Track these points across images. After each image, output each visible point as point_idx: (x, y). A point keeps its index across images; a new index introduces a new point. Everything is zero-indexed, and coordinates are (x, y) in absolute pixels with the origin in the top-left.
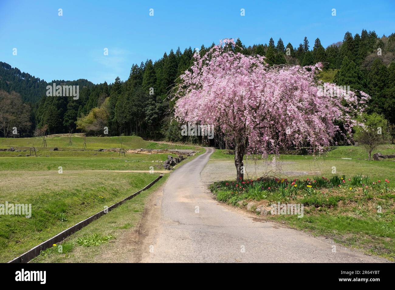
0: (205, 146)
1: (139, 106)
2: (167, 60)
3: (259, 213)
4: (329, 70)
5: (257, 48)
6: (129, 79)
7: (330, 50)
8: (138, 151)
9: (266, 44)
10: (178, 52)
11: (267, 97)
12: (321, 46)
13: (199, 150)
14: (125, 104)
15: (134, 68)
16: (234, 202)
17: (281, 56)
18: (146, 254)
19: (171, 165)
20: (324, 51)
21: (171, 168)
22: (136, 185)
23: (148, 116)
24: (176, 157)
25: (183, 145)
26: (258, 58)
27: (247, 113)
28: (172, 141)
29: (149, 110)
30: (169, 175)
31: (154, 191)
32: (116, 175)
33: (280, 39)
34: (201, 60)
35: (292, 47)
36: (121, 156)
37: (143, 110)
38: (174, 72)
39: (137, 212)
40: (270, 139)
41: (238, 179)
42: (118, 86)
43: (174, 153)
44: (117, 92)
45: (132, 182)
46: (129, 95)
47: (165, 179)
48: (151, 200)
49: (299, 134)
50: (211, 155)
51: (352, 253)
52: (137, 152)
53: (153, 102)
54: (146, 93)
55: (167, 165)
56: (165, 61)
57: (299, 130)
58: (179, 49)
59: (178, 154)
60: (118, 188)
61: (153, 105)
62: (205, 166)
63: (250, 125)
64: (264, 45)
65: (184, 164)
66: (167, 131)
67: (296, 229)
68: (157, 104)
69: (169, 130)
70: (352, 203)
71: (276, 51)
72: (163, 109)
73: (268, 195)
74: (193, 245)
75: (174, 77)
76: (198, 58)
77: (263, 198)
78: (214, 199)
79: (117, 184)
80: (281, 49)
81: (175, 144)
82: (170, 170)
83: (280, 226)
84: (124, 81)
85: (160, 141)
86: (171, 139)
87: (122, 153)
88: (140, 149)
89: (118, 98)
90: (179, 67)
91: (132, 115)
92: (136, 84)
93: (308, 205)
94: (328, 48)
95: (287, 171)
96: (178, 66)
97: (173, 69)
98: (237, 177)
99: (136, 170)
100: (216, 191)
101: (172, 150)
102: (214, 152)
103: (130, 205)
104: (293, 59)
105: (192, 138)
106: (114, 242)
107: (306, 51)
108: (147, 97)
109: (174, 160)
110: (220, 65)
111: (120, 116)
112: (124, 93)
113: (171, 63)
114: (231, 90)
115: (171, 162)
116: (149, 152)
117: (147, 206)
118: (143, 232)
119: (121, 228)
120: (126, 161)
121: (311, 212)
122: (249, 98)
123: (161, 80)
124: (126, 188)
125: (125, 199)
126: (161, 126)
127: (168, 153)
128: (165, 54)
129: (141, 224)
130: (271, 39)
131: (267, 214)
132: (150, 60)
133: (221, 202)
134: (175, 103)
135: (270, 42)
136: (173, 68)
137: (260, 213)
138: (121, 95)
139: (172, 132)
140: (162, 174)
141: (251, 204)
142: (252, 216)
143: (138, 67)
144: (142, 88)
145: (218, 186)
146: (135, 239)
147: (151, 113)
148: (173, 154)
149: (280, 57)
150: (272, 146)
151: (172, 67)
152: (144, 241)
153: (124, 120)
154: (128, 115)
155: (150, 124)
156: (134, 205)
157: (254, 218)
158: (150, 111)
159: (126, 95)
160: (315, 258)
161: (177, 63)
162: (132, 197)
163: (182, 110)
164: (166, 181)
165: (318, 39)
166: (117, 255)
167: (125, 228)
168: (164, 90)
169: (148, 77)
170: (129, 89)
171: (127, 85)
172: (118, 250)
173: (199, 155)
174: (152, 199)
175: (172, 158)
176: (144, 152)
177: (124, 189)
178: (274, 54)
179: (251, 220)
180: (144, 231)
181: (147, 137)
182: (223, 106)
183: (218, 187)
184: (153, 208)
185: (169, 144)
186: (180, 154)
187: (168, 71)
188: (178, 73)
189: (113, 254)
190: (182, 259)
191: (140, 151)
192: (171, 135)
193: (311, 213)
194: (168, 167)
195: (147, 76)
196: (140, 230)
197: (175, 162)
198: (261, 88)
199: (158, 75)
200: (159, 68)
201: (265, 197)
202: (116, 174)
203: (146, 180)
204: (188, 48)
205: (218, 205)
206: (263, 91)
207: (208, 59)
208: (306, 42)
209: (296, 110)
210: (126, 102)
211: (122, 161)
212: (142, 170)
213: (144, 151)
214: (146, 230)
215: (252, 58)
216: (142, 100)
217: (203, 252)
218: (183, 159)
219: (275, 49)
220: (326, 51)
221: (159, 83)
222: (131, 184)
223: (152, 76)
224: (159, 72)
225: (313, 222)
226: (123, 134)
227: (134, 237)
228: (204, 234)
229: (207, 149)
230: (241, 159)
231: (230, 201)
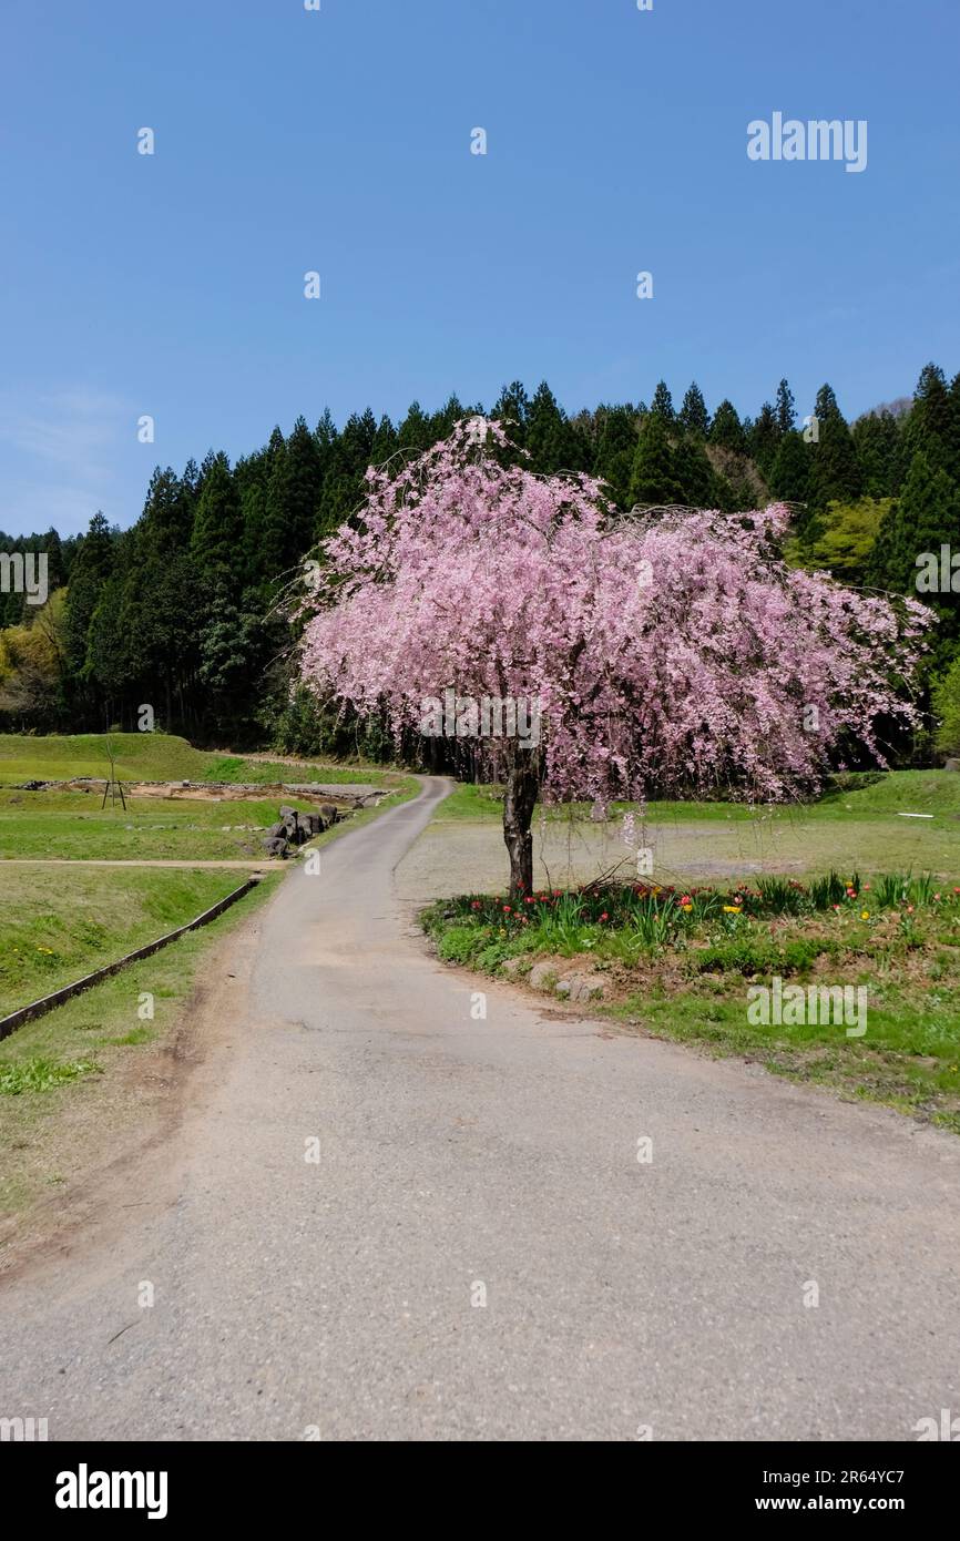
0: (419, 772)
1: (180, 621)
2: (282, 456)
3: (565, 996)
4: (863, 502)
5: (609, 419)
6: (142, 524)
7: (867, 430)
8: (174, 790)
9: (642, 405)
10: (325, 427)
11: (602, 618)
12: (837, 413)
13: (399, 785)
14: (124, 614)
15: (162, 483)
16: (491, 962)
17: (693, 451)
18: (196, 1111)
19: (291, 840)
20: (847, 433)
21: (291, 851)
22: (164, 909)
23: (209, 658)
24: (312, 814)
25: (341, 769)
26: (580, 483)
27: (542, 671)
28: (298, 752)
29: (214, 639)
30: (283, 878)
31: (230, 931)
32: (94, 877)
33: (694, 387)
34: (391, 489)
35: (735, 414)
36: (112, 809)
37: (192, 638)
38: (311, 499)
39: (169, 996)
40: (614, 754)
41: (514, 888)
42: (101, 547)
43: (307, 798)
44: (94, 569)
45: (152, 900)
46: (140, 582)
47: (267, 891)
48: (215, 959)
49: (707, 740)
50: (439, 805)
51: (805, 1098)
52: (167, 792)
53: (230, 609)
54: (206, 574)
55: (278, 843)
56: (278, 459)
57: (705, 727)
58: (328, 416)
59: (319, 800)
60: (102, 920)
61: (231, 618)
62: (411, 845)
63: (553, 712)
64: (635, 407)
65: (338, 838)
66: (281, 717)
67: (667, 1040)
68: (246, 616)
69: (288, 713)
70: (859, 961)
71: (677, 430)
72: (268, 635)
73: (601, 940)
74: (339, 1084)
75: (308, 518)
76: (382, 481)
77: (580, 950)
78: (432, 954)
79: (100, 908)
80: (696, 422)
81: (309, 765)
82: (286, 858)
83: (619, 1033)
84: (124, 529)
85: (255, 751)
86: (296, 746)
87: (115, 796)
88: (181, 783)
89: (98, 593)
90: (326, 480)
91: (152, 653)
92: (167, 540)
93: (721, 967)
94: (862, 423)
95: (693, 862)
96: (322, 479)
97: (303, 490)
98: (513, 883)
99: (164, 858)
100: (440, 930)
101: (296, 786)
102: (451, 795)
103: (145, 976)
104: (736, 459)
105: (374, 743)
106: (98, 1081)
107: (785, 428)
108: (207, 592)
109: (304, 823)
110: (455, 503)
111: (106, 659)
112: (121, 573)
113: (299, 467)
114: (488, 596)
115: (290, 832)
116: (215, 794)
117: (202, 978)
118: (187, 1054)
119: (117, 1043)
120: (129, 827)
121: (728, 990)
122: (548, 622)
123: (261, 529)
124: (129, 920)
125: (130, 958)
126: (259, 700)
127: (285, 798)
128: (277, 431)
129: (180, 1033)
130: (662, 387)
131: (591, 998)
132: (221, 455)
133: (452, 964)
134: (303, 631)
135: (657, 395)
136: (305, 483)
137: (568, 995)
138: (109, 582)
139: (300, 720)
140: (258, 872)
141: (542, 969)
142: (540, 1005)
143: (175, 477)
144: (190, 556)
145: (447, 912)
146: (163, 1073)
147: (220, 651)
148: (304, 800)
149: (689, 456)
150: (620, 777)
151: (303, 479)
152: (190, 1078)
153: (122, 675)
154: (135, 657)
155: (217, 690)
156: (158, 975)
157: (544, 1010)
158: (217, 642)
159: (131, 583)
160: (693, 1111)
161: (318, 467)
162: (150, 951)
163: (326, 656)
164: (271, 899)
165: (826, 386)
166: (109, 1114)
167: (130, 1041)
168: (270, 566)
169: (212, 518)
170: (141, 559)
171: (133, 545)
172: (111, 1101)
173: (396, 805)
174: (219, 958)
175: (295, 815)
176: (196, 795)
177: (123, 925)
178: (669, 443)
179: (535, 1017)
180: (192, 1052)
181: (204, 737)
182: (462, 648)
183: (447, 917)
184: (221, 983)
185: (286, 763)
186: (326, 800)
187: (286, 497)
188: (322, 505)
189: (95, 1111)
190: (304, 1121)
191: (181, 790)
192: (295, 729)
193: (727, 995)
194: (279, 848)
195: (207, 515)
196: (179, 1048)
197: (308, 830)
198: (583, 587)
199: (247, 510)
200: (254, 486)
201: (589, 945)
202: (94, 873)
203: (200, 893)
204: (361, 414)
205: (440, 972)
206: (590, 599)
207: (414, 485)
208: (785, 397)
209: (696, 659)
210: (128, 607)
211: (116, 827)
212: (188, 859)
213: (196, 790)
214: (197, 1047)
215: (561, 484)
216: (190, 601)
217: (367, 1102)
218: (336, 818)
219: (675, 424)
220: (855, 431)
221: (252, 541)
222: (147, 906)
223: (228, 515)
224: (253, 499)
225: (725, 1019)
226: (117, 726)
227: (160, 1067)
228: (380, 1057)
229: (427, 781)
230: (523, 820)
231: (481, 959)
